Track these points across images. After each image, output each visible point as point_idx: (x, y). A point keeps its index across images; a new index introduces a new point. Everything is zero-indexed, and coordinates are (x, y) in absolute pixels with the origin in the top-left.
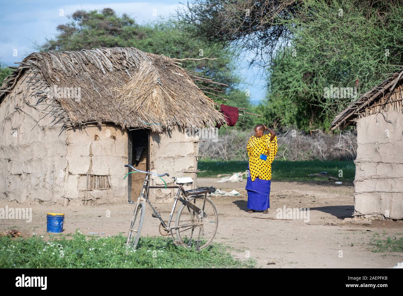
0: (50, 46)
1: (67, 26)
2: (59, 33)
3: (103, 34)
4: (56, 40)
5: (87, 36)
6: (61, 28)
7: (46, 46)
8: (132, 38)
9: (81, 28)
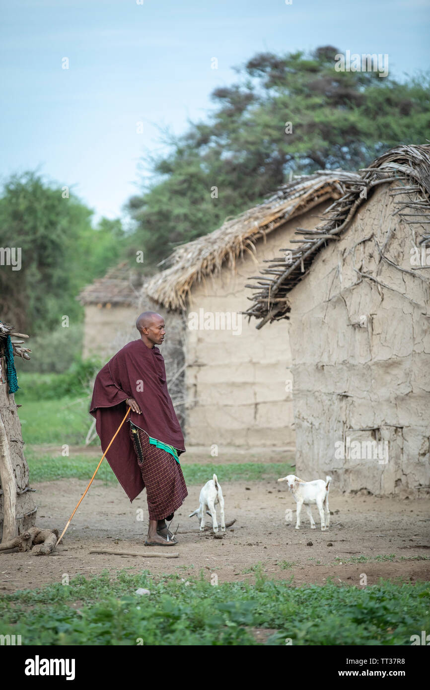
0: (198, 135)
1: (234, 90)
2: (218, 106)
3: (321, 106)
4: (211, 123)
5: (287, 111)
6: (221, 94)
7: (191, 136)
8: (385, 114)
9: (268, 94)
